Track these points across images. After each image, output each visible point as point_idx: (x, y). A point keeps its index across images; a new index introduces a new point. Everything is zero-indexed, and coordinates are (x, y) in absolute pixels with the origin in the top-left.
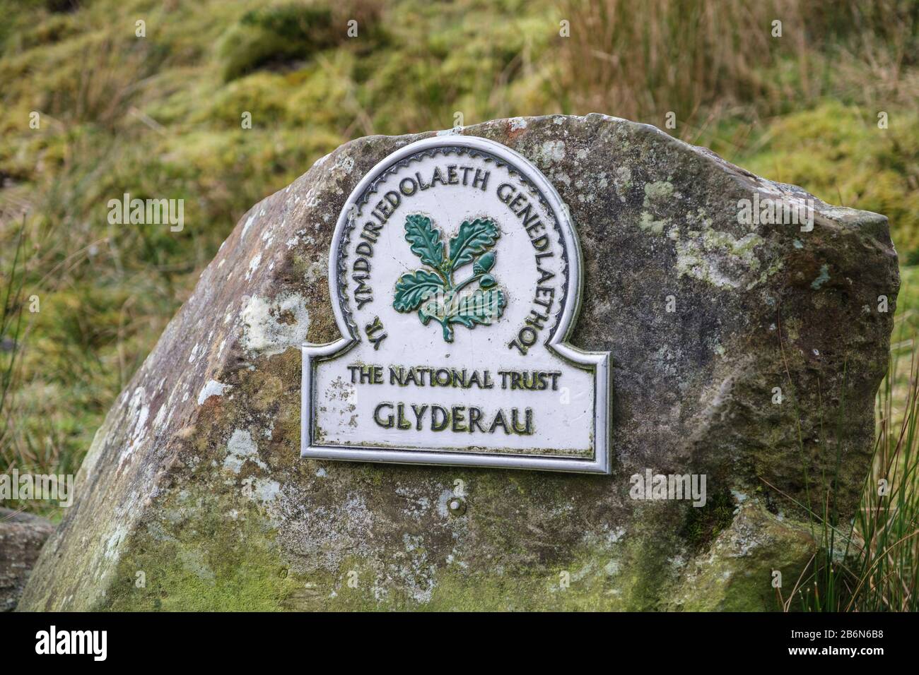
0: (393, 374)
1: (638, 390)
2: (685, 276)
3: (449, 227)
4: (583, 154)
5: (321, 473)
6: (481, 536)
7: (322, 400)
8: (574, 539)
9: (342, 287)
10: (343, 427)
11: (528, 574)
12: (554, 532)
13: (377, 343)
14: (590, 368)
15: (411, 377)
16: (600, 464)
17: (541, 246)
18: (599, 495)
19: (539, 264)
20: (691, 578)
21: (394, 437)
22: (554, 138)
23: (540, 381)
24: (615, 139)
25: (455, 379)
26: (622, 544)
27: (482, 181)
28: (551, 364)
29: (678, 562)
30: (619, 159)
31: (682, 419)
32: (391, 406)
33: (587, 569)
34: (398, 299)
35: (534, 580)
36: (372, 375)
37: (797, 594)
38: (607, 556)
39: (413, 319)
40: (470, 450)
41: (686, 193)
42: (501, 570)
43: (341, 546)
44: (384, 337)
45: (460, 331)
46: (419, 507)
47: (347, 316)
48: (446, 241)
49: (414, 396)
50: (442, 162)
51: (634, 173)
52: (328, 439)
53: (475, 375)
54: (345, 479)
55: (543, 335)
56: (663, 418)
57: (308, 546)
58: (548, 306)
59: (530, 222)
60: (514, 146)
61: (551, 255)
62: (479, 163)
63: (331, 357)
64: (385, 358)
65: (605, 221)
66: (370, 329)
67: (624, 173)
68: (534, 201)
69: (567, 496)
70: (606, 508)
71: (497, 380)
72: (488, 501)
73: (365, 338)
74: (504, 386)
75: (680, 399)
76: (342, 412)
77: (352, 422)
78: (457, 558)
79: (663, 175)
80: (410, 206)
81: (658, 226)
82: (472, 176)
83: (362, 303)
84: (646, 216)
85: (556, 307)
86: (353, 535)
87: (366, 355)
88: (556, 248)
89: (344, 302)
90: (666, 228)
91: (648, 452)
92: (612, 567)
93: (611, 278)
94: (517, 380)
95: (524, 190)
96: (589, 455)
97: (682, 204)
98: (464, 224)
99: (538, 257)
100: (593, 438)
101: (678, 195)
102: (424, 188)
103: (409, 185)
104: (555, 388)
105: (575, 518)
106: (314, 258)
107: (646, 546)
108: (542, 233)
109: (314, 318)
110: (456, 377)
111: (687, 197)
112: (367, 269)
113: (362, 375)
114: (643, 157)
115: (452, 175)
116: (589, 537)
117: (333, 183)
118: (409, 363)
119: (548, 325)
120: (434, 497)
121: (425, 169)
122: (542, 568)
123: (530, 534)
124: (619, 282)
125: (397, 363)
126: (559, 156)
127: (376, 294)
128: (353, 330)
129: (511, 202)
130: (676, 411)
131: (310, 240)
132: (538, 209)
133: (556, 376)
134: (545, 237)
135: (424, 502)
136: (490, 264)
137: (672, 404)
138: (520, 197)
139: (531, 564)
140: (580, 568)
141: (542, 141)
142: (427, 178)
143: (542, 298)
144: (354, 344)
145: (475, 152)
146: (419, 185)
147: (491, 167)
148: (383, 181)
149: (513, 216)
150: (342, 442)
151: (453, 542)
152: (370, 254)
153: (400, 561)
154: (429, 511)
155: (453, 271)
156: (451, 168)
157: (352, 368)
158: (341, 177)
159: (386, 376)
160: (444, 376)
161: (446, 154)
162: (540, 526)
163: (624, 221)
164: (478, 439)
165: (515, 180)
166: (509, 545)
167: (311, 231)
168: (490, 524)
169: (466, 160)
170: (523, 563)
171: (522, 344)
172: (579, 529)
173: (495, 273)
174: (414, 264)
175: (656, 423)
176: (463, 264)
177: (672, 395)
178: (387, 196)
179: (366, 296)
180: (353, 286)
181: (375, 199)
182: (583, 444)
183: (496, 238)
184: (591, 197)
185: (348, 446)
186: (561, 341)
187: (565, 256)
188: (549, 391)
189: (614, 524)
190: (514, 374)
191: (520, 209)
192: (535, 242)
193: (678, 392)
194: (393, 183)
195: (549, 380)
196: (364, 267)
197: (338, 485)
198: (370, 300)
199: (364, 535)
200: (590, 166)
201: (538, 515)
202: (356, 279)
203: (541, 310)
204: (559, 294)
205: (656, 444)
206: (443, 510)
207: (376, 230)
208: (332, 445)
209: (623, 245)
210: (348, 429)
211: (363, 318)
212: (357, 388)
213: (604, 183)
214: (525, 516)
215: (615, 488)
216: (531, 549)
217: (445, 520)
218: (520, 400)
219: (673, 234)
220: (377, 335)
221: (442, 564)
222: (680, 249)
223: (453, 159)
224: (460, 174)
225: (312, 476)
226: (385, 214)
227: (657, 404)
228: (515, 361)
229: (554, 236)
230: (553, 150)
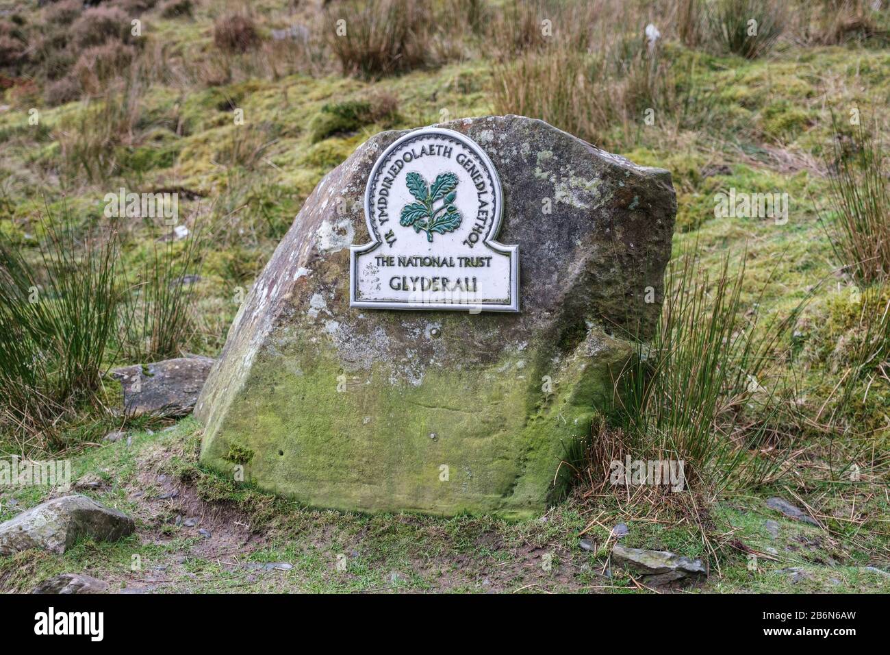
0: (400, 261)
1: (534, 266)
2: (560, 202)
3: (430, 178)
4: (503, 137)
5: (361, 316)
6: (449, 348)
7: (361, 276)
8: (499, 349)
9: (372, 213)
10: (373, 290)
11: (474, 369)
12: (488, 345)
13: (391, 244)
14: (508, 254)
15: (410, 261)
16: (513, 306)
17: (481, 188)
18: (513, 324)
19: (479, 197)
20: (563, 369)
21: (400, 295)
22: (487, 128)
23: (480, 262)
24: (521, 128)
25: (433, 262)
26: (526, 351)
27: (448, 153)
28: (485, 252)
29: (557, 360)
30: (523, 139)
31: (558, 281)
33: (506, 365)
34: (402, 219)
35: (478, 372)
36: (389, 261)
37: (622, 378)
38: (517, 358)
39: (411, 230)
41: (560, 156)
42: (459, 367)
43: (372, 356)
44: (395, 240)
45: (436, 236)
46: (415, 334)
47: (375, 229)
48: (429, 186)
49: (411, 272)
50: (426, 143)
51: (531, 146)
52: (364, 297)
53: (445, 260)
54: (375, 319)
55: (482, 237)
56: (548, 281)
57: (354, 356)
58: (485, 221)
59: (474, 175)
60: (465, 133)
61: (486, 192)
62: (446, 143)
63: (366, 252)
64: (395, 252)
65: (516, 173)
66: (387, 236)
67: (526, 146)
68: (477, 163)
69: (496, 325)
70: (517, 331)
71: (457, 262)
72: (453, 329)
73: (384, 241)
74: (461, 266)
75: (557, 270)
76: (372, 282)
77: (378, 287)
78: (436, 361)
79: (547, 147)
80: (409, 168)
81: (545, 175)
82: (442, 150)
83: (383, 222)
84: (538, 170)
85: (489, 221)
86: (378, 350)
87: (385, 250)
88: (489, 188)
89: (373, 221)
90: (549, 176)
91: (540, 300)
92: (520, 364)
93: (519, 204)
94: (468, 262)
95: (471, 157)
96: (508, 302)
97: (558, 163)
98: (439, 177)
99: (479, 194)
100: (510, 292)
101: (556, 158)
102: (417, 157)
103: (408, 156)
104: (488, 266)
105: (500, 337)
106: (357, 199)
107: (539, 351)
108: (481, 180)
109: (357, 232)
110: (434, 261)
111: (561, 159)
112: (385, 203)
113: (383, 262)
114: (537, 137)
115: (431, 150)
116: (508, 348)
117: (367, 158)
118: (408, 254)
119: (484, 231)
120: (423, 328)
121: (417, 147)
122: (482, 365)
123: (475, 347)
124: (523, 207)
125: (402, 255)
126: (490, 138)
127: (391, 217)
128: (378, 237)
129: (464, 164)
130: (555, 277)
131: (354, 189)
132: (479, 167)
133: (489, 259)
134: (483, 183)
135: (417, 331)
136: (452, 199)
137: (553, 273)
138: (469, 161)
139: (476, 363)
140: (503, 365)
141: (481, 130)
142: (418, 152)
143: (481, 216)
144: (379, 244)
145: (444, 137)
146: (414, 156)
147: (453, 145)
148: (394, 154)
149: (465, 171)
150: (372, 298)
151: (433, 352)
152: (387, 195)
153: (405, 363)
154: (420, 335)
155: (433, 202)
156: (431, 146)
157: (378, 258)
158: (371, 154)
159: (396, 262)
160: (428, 261)
161: (428, 138)
162: (481, 342)
163: (526, 173)
165: (466, 152)
166: (464, 353)
167: (355, 184)
168: (453, 342)
169: (439, 142)
170: (472, 363)
171: (470, 242)
172: (502, 343)
173: (456, 203)
174: (411, 199)
175: (544, 284)
176: (438, 199)
177: (553, 268)
178: (396, 162)
179: (385, 218)
180: (378, 212)
181: (389, 165)
182: (504, 296)
183: (456, 184)
184: (508, 160)
185: (376, 300)
186: (492, 240)
187: (494, 192)
188: (485, 267)
189: (522, 339)
190: (466, 258)
191: (469, 167)
192: (477, 186)
193: (556, 267)
194: (399, 155)
195: (486, 261)
196: (384, 202)
197: (370, 323)
198: (387, 220)
199: (385, 350)
200: (507, 143)
201: (480, 336)
202: (379, 208)
203: (481, 223)
204: (491, 214)
205: (544, 295)
206: (428, 335)
207: (390, 181)
208: (367, 300)
209: (526, 186)
210: (375, 291)
211: (383, 230)
212: (380, 268)
213: (515, 153)
214: (473, 337)
215: (522, 320)
216: (476, 355)
217: (429, 340)
218: (470, 272)
219: (553, 180)
220: (391, 239)
221: (427, 364)
222: (557, 187)
223: (432, 141)
224: (436, 149)
225: (357, 319)
226: (395, 172)
227: (545, 273)
228: (467, 251)
229: (488, 182)
230: (487, 135)
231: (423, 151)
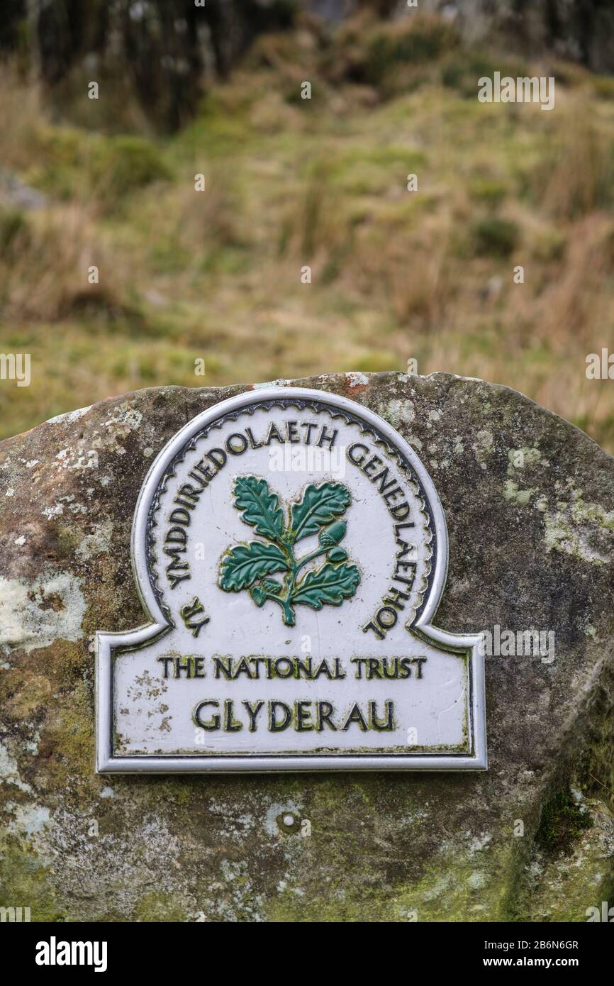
0: (219, 664)
1: (503, 677)
2: (554, 550)
3: (288, 492)
4: (435, 415)
5: (107, 793)
6: (318, 855)
7: (122, 700)
8: (427, 852)
9: (151, 561)
10: (151, 733)
11: (372, 896)
12: (404, 844)
13: (196, 629)
14: (463, 653)
15: (244, 668)
16: (479, 759)
17: (400, 517)
18: (459, 797)
19: (398, 535)
20: (555, 886)
21: (222, 741)
22: (399, 396)
23: (403, 669)
24: (474, 400)
25: (298, 669)
26: (488, 852)
27: (329, 439)
28: (415, 649)
29: (536, 869)
30: (478, 421)
31: (552, 708)
32: (215, 704)
33: (442, 884)
34: (227, 575)
35: (378, 903)
36: (192, 668)
38: (472, 866)
39: (244, 599)
40: (318, 753)
41: (554, 461)
42: (342, 894)
43: (137, 881)
44: (207, 621)
45: (302, 613)
46: (240, 827)
47: (158, 595)
48: (285, 508)
49: (243, 690)
50: (280, 418)
51: (496, 438)
52: (131, 748)
53: (324, 664)
54: (144, 796)
55: (405, 616)
56: (531, 707)
57: (93, 886)
58: (410, 583)
59: (388, 491)
60: (357, 399)
61: (412, 525)
62: (323, 420)
63: (138, 646)
64: (208, 646)
65: (462, 490)
66: (188, 612)
67: (485, 438)
68: (392, 464)
69: (420, 802)
70: (470, 812)
71: (350, 669)
72: (328, 813)
73: (180, 623)
74: (359, 677)
75: (549, 685)
76: (150, 714)
77: (165, 726)
78: (291, 884)
79: (529, 441)
80: (237, 467)
81: (525, 496)
82: (316, 435)
83: (175, 581)
84: (510, 486)
85: (419, 585)
86: (153, 867)
87: (182, 643)
88: (417, 517)
89: (154, 578)
90: (533, 498)
91: (514, 746)
92: (476, 879)
93: (470, 552)
94: (375, 668)
95: (379, 452)
97: (550, 473)
98: (311, 489)
99: (398, 527)
100: (470, 728)
101: (546, 463)
102: (257, 446)
103: (237, 443)
104: (420, 676)
105: (430, 827)
106: (88, 531)
107: (514, 851)
108: (400, 501)
109: (92, 603)
110: (301, 666)
111: (555, 465)
112: (184, 541)
113: (179, 668)
114: (507, 420)
115: (292, 432)
116: (447, 847)
117: (112, 441)
118: (238, 653)
119: (411, 605)
120: (260, 813)
121: (260, 424)
122: (388, 888)
123: (376, 849)
124: (480, 558)
125: (223, 653)
126: (409, 416)
127: (194, 571)
128: (166, 613)
129: (366, 466)
130: (545, 698)
131: (81, 508)
132: (395, 473)
133: (421, 661)
134: (406, 505)
135: (247, 820)
136: (340, 534)
137: (541, 691)
138: (376, 459)
139: (376, 885)
140: (432, 884)
141: (387, 399)
142: (261, 434)
143: (402, 574)
144: (170, 627)
145: (321, 407)
146: (250, 442)
147: (340, 424)
148: (205, 437)
149: (365, 481)
150: (151, 751)
151: (284, 865)
152: (187, 523)
153: (217, 894)
154: (254, 830)
155: (296, 542)
156: (292, 424)
157: (165, 660)
158: (124, 433)
159: (209, 668)
160: (284, 667)
161: (284, 408)
162: (389, 839)
163: (485, 490)
164: (328, 739)
165: (368, 441)
166: (351, 864)
167: (82, 497)
168: (329, 840)
169: (308, 416)
170: (367, 884)
171: (379, 627)
172: (434, 838)
174: (246, 536)
175: (523, 713)
176: (309, 535)
177: (540, 681)
178: (209, 455)
179: (181, 573)
180: (164, 561)
181: (192, 459)
183: (347, 505)
184: (445, 463)
185: (159, 755)
186: (428, 623)
187: (431, 527)
188: (413, 680)
189: (478, 829)
190: (372, 660)
191: (375, 473)
192: (394, 511)
193: (546, 678)
194: (217, 439)
195: (414, 668)
196: (179, 537)
197: (131, 807)
198: (188, 577)
199: (169, 865)
200: (444, 428)
201: (386, 826)
202: (170, 552)
203: (402, 587)
204: (422, 570)
205: (523, 736)
206: (271, 828)
207: (195, 495)
208: (136, 755)
209: (483, 516)
210: (158, 734)
211: (177, 599)
212: (171, 683)
213: (459, 448)
214: (371, 828)
215: (479, 789)
216: (375, 867)
217: (275, 839)
218: (380, 691)
219: (541, 505)
220: (196, 619)
221: (273, 893)
222: (549, 520)
223: (292, 414)
224: (302, 432)
225: (95, 798)
226: (205, 476)
227: (524, 692)
228: (371, 646)
230: (402, 410)
231: (274, 434)
